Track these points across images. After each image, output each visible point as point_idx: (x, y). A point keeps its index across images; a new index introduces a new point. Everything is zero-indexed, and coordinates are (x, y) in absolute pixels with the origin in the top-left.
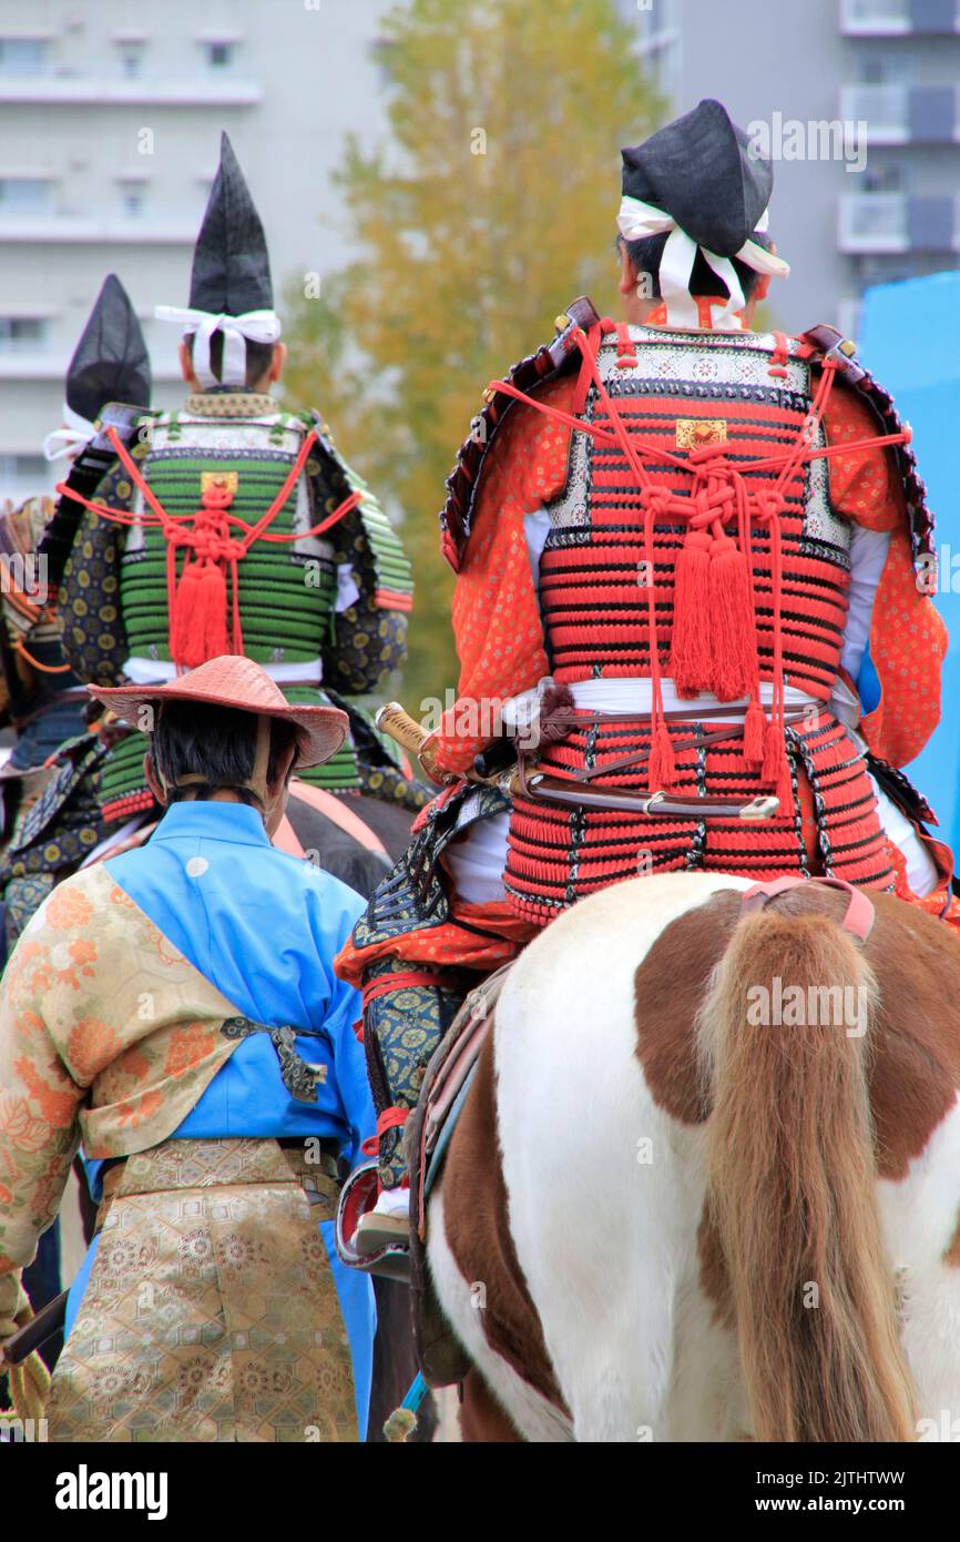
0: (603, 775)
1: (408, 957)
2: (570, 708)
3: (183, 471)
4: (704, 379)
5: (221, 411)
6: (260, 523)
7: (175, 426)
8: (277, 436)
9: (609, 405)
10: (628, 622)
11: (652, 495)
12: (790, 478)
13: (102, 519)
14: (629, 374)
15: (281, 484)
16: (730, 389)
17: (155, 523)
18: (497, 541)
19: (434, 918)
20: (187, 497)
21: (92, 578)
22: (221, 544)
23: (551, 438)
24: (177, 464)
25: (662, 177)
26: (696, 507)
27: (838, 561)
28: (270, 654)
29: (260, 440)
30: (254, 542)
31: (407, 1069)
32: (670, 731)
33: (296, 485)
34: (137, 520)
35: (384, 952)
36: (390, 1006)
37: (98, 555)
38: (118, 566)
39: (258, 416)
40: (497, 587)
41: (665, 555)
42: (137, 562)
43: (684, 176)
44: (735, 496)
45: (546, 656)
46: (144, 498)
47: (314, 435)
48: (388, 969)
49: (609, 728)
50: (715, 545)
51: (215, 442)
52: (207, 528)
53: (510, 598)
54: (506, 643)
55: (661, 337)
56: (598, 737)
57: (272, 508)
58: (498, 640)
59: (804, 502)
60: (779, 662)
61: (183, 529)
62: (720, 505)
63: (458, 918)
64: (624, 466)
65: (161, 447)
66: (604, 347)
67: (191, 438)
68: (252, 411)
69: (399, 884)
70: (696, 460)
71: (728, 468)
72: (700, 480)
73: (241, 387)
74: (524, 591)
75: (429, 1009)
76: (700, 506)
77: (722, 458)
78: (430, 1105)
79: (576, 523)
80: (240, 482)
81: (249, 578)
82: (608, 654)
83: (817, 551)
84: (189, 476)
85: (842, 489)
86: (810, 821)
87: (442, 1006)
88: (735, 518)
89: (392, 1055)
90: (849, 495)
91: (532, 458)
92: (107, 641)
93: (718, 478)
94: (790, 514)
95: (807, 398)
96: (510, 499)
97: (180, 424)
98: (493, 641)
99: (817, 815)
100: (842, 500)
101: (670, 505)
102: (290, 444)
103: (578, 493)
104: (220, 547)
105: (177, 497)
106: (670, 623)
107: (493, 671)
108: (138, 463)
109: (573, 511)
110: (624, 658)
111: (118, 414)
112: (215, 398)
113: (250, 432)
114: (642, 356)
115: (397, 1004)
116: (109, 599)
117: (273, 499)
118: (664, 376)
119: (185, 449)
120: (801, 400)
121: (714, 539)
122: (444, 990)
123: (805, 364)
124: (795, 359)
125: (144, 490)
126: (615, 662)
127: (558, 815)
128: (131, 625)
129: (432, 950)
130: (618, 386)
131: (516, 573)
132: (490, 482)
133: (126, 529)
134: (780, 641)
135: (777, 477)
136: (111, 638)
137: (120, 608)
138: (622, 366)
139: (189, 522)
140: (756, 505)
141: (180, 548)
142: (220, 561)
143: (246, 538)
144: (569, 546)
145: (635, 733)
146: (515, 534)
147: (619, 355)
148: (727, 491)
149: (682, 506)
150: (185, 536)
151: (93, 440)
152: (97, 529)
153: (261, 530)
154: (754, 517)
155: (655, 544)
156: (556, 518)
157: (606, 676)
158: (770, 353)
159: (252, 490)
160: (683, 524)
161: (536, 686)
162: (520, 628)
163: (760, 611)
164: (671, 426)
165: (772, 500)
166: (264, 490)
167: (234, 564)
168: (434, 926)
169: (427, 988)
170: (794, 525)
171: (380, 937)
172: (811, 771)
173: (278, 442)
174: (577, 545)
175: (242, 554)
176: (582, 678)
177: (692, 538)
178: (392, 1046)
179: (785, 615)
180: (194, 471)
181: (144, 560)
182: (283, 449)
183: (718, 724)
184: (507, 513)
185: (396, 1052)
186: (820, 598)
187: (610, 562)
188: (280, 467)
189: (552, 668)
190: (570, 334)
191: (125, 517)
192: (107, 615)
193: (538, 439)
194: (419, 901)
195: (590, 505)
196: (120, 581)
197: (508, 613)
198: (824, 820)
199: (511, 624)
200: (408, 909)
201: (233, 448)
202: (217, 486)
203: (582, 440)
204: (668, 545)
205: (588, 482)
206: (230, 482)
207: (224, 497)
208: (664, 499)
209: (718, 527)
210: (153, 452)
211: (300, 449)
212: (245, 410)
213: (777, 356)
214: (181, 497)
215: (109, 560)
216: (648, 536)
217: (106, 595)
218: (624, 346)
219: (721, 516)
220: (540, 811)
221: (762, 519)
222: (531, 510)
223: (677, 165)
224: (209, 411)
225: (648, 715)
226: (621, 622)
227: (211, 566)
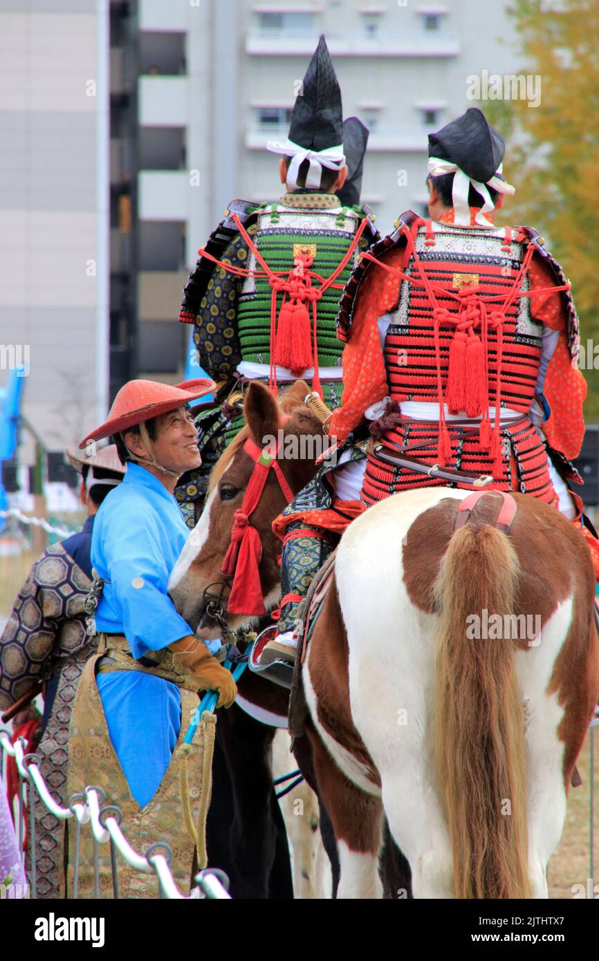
0: (411, 450)
1: (309, 522)
2: (398, 414)
3: (282, 243)
4: (469, 252)
5: (305, 205)
6: (332, 276)
7: (276, 214)
8: (340, 221)
9: (420, 265)
10: (426, 375)
11: (439, 313)
12: (509, 304)
13: (228, 273)
14: (431, 249)
15: (345, 252)
16: (481, 258)
17: (264, 276)
18: (364, 329)
19: (325, 507)
20: (284, 259)
21: (220, 310)
22: (307, 290)
23: (392, 280)
24: (277, 238)
25: (450, 146)
26: (460, 319)
27: (535, 344)
28: (335, 360)
29: (331, 224)
30: (327, 289)
31: (301, 575)
32: (449, 430)
33: (354, 253)
34: (251, 274)
35: (297, 518)
36: (297, 544)
37: (225, 295)
38: (236, 303)
39: (328, 208)
40: (363, 353)
41: (445, 342)
42: (251, 300)
43: (462, 144)
44: (480, 314)
45: (387, 387)
46: (256, 260)
47: (365, 221)
48: (298, 527)
49: (416, 426)
50: (469, 339)
51: (301, 224)
52: (297, 279)
53: (370, 359)
54: (367, 382)
55: (448, 230)
56: (410, 430)
57: (339, 267)
58: (364, 380)
59: (516, 316)
60: (499, 396)
61: (282, 280)
62: (473, 319)
63: (336, 507)
64: (426, 297)
65: (267, 227)
66: (419, 234)
67: (286, 222)
68: (324, 205)
69: (311, 490)
70: (462, 295)
71: (477, 300)
72: (463, 306)
73: (317, 189)
74: (377, 356)
75: (315, 548)
76: (462, 319)
77: (474, 295)
78: (315, 594)
79: (402, 324)
80: (318, 250)
81: (323, 312)
82: (415, 390)
83: (523, 341)
84: (285, 246)
85: (538, 309)
86: (515, 476)
87: (322, 549)
88: (480, 325)
89: (294, 568)
90: (541, 312)
91: (382, 289)
92: (227, 350)
93: (472, 306)
94: (509, 323)
95: (520, 262)
96: (370, 309)
97: (279, 213)
98: (361, 380)
99: (519, 474)
100: (538, 314)
101: (448, 318)
102: (349, 226)
103: (404, 308)
104: (306, 292)
105: (277, 259)
106: (447, 376)
107: (360, 395)
108: (252, 237)
109: (401, 317)
110: (424, 392)
111: (239, 206)
112: (301, 196)
113: (324, 219)
114: (438, 240)
115: (300, 543)
116: (230, 324)
117: (339, 262)
118: (448, 250)
119: (282, 229)
120: (517, 264)
121: (469, 336)
122: (324, 541)
123: (520, 245)
124: (515, 242)
125: (256, 254)
126: (419, 394)
127: (388, 467)
128: (244, 341)
129: (320, 520)
130: (425, 255)
131: (373, 346)
132: (361, 299)
133: (243, 279)
134: (499, 386)
135: (503, 304)
136: (230, 349)
137: (237, 330)
138: (428, 244)
139: (286, 276)
140: (491, 319)
141: (280, 292)
142: (306, 301)
143: (321, 287)
144: (398, 335)
145: (429, 430)
146: (373, 327)
147: (427, 239)
148: (477, 312)
149: (454, 318)
150: (283, 285)
151: (224, 221)
152: (225, 279)
153: (332, 281)
154: (490, 325)
155: (440, 337)
156: (393, 319)
157: (415, 401)
158: (502, 239)
159: (326, 256)
160: (454, 328)
161: (382, 400)
162: (375, 374)
163: (490, 371)
164: (450, 277)
165: (499, 317)
166: (333, 256)
167: (314, 303)
168: (323, 510)
169: (316, 538)
170: (510, 328)
171: (296, 511)
172: (516, 452)
173: (341, 225)
174: (402, 335)
175: (320, 296)
176: (404, 400)
177: (458, 335)
178: (295, 563)
179: (503, 373)
180: (288, 243)
181: (256, 299)
182: (345, 229)
183: (470, 428)
184: (369, 316)
185: (296, 566)
186: (523, 364)
187: (418, 345)
188: (344, 241)
189: (390, 393)
190: (401, 229)
191: (243, 272)
192: (228, 333)
193: (386, 280)
194: (319, 499)
195: (409, 315)
196: (238, 312)
197: (369, 367)
198: (523, 477)
199: (370, 372)
200: (312, 502)
201: (313, 228)
202: (303, 252)
203: (407, 282)
204: (446, 337)
205: (408, 304)
206: (312, 251)
207: (308, 260)
208: (445, 315)
209: (471, 331)
210: (261, 230)
211: (356, 230)
212: (320, 205)
213: (506, 241)
214: (280, 259)
215: (232, 299)
216: (436, 332)
217: (229, 321)
218: (429, 234)
219: (473, 325)
220: (380, 464)
221: (493, 326)
222: (382, 315)
223: (458, 139)
224: (297, 205)
225: (438, 422)
226: (422, 375)
227: (300, 304)
